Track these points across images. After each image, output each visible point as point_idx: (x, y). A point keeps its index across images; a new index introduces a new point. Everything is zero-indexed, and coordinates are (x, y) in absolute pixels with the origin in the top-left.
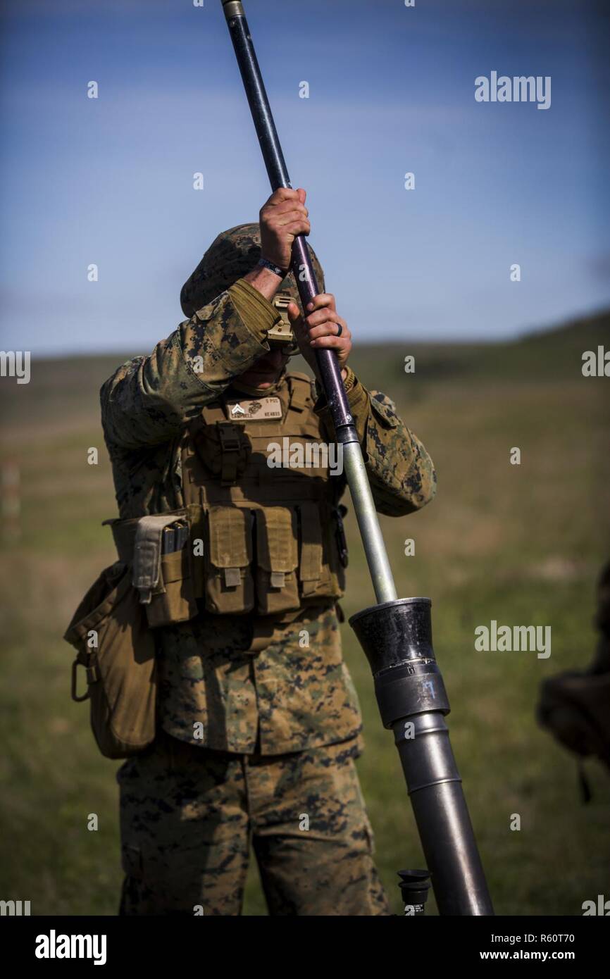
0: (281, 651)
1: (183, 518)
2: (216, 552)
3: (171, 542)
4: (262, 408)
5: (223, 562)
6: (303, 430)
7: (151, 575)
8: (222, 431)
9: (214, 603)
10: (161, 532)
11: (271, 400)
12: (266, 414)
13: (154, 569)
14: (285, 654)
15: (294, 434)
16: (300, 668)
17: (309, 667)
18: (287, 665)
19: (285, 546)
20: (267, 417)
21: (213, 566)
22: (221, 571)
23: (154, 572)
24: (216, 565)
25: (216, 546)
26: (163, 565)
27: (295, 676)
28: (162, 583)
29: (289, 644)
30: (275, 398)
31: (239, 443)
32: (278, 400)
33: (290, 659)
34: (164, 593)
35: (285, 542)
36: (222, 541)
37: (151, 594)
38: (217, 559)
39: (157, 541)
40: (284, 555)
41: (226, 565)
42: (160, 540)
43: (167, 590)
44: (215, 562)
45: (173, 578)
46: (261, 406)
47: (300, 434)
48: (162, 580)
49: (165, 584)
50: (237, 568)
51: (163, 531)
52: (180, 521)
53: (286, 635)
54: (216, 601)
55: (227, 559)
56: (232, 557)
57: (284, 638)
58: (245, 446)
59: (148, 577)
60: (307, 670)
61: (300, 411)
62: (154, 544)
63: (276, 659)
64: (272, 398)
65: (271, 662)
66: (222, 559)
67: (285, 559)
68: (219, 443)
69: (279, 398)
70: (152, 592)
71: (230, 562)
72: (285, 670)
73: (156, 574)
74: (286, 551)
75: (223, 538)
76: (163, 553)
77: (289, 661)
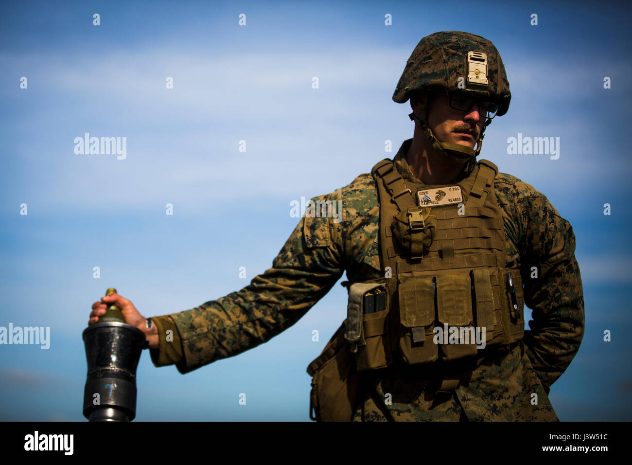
0: (478, 387)
1: (384, 285)
2: (405, 314)
3: (370, 305)
4: (446, 196)
5: (411, 322)
6: (479, 211)
7: (355, 330)
8: (411, 214)
9: (405, 357)
10: (362, 297)
11: (453, 189)
12: (449, 201)
13: (358, 325)
14: (481, 388)
15: (472, 215)
16: (493, 398)
17: (500, 397)
18: (483, 397)
19: (461, 304)
20: (450, 203)
21: (403, 326)
22: (409, 330)
23: (358, 328)
24: (405, 325)
25: (404, 310)
26: (364, 323)
27: (492, 405)
28: (364, 337)
29: (483, 380)
30: (457, 187)
31: (424, 224)
32: (460, 188)
33: (485, 392)
34: (365, 346)
35: (461, 301)
36: (409, 305)
37: (357, 346)
38: (405, 320)
39: (359, 303)
40: (461, 312)
41: (413, 325)
42: (362, 303)
43: (367, 343)
44: (403, 323)
45: (372, 334)
46: (445, 194)
47: (477, 215)
48: (363, 335)
49: (366, 338)
50: (422, 327)
51: (364, 295)
52: (380, 288)
53: (480, 374)
54: (406, 355)
55: (414, 320)
56: (417, 317)
57: (479, 376)
58: (429, 225)
59: (354, 332)
60: (499, 399)
61: (479, 197)
62: (358, 306)
63: (474, 393)
64: (454, 187)
65: (470, 396)
66: (410, 319)
67: (462, 315)
68: (408, 224)
69: (460, 186)
70: (358, 344)
71: (416, 322)
72: (482, 401)
73: (359, 330)
74: (462, 308)
75: (409, 302)
76: (364, 313)
77: (484, 394)
